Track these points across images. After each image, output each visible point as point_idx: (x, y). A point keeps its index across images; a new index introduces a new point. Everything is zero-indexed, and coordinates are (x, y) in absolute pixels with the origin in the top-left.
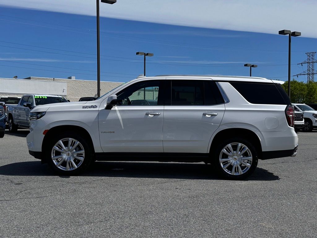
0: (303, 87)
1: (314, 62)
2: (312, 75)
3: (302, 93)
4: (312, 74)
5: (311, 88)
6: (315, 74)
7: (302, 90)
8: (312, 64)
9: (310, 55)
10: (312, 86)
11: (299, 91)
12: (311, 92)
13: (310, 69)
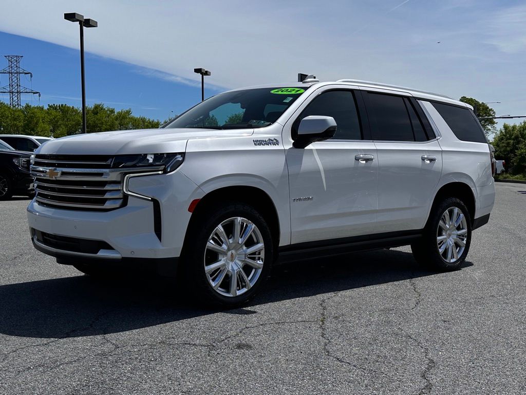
0: (17, 114)
1: (20, 73)
2: (17, 94)
3: (16, 124)
4: (18, 92)
5: (31, 117)
6: (22, 92)
7: (15, 119)
8: (16, 75)
9: (13, 60)
10: (33, 113)
11: (10, 120)
12: (30, 122)
13: (13, 83)
